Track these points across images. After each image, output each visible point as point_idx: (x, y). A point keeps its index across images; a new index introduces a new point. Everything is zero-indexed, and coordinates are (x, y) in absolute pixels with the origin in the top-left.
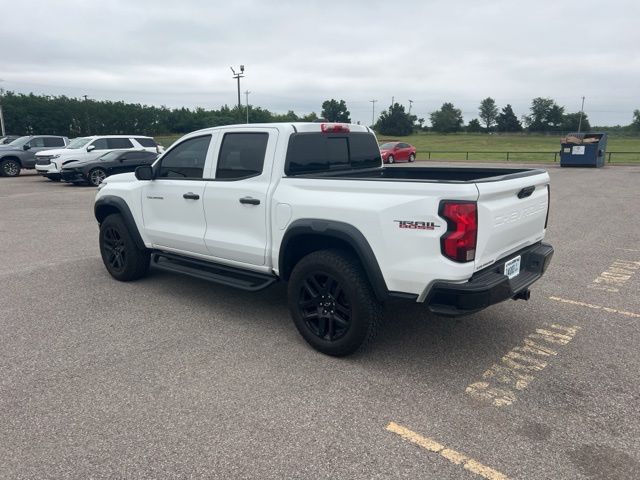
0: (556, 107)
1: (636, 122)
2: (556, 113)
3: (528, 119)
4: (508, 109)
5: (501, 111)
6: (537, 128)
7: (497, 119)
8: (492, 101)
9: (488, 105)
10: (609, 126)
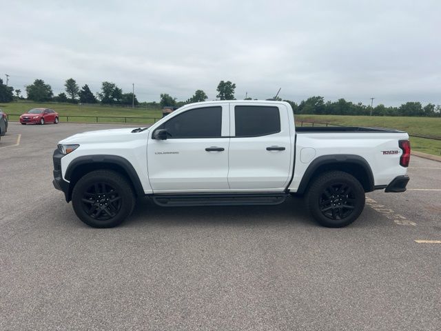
0: (117, 89)
1: (162, 101)
2: (117, 93)
3: (101, 95)
4: (86, 88)
5: (81, 89)
6: (107, 101)
7: (79, 94)
8: (74, 81)
9: (71, 84)
10: (147, 102)
